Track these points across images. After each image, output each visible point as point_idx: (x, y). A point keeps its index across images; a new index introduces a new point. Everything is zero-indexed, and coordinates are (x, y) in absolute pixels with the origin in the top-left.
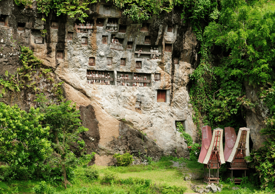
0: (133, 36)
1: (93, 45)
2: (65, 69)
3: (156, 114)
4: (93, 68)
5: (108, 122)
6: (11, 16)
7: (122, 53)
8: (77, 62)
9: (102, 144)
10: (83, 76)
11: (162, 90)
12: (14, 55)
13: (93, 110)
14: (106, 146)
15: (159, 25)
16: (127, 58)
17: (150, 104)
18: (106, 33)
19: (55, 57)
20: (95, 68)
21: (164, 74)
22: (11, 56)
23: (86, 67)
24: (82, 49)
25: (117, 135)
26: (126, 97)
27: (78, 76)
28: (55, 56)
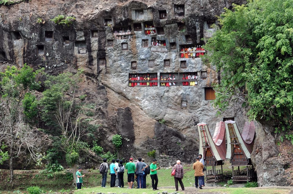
0: (173, 37)
1: (132, 49)
2: (107, 75)
3: (203, 113)
4: (135, 72)
5: (143, 123)
6: (56, 31)
7: (166, 54)
8: (118, 67)
9: (137, 144)
10: (124, 80)
11: (209, 87)
12: (58, 66)
13: (130, 111)
14: (141, 146)
15: (195, 23)
16: (171, 59)
17: (196, 102)
18: (145, 37)
19: (96, 65)
20: (137, 71)
21: (211, 71)
22: (55, 67)
23: (128, 71)
24: (123, 55)
25: (152, 135)
26: (170, 97)
27: (120, 80)
28: (96, 63)
